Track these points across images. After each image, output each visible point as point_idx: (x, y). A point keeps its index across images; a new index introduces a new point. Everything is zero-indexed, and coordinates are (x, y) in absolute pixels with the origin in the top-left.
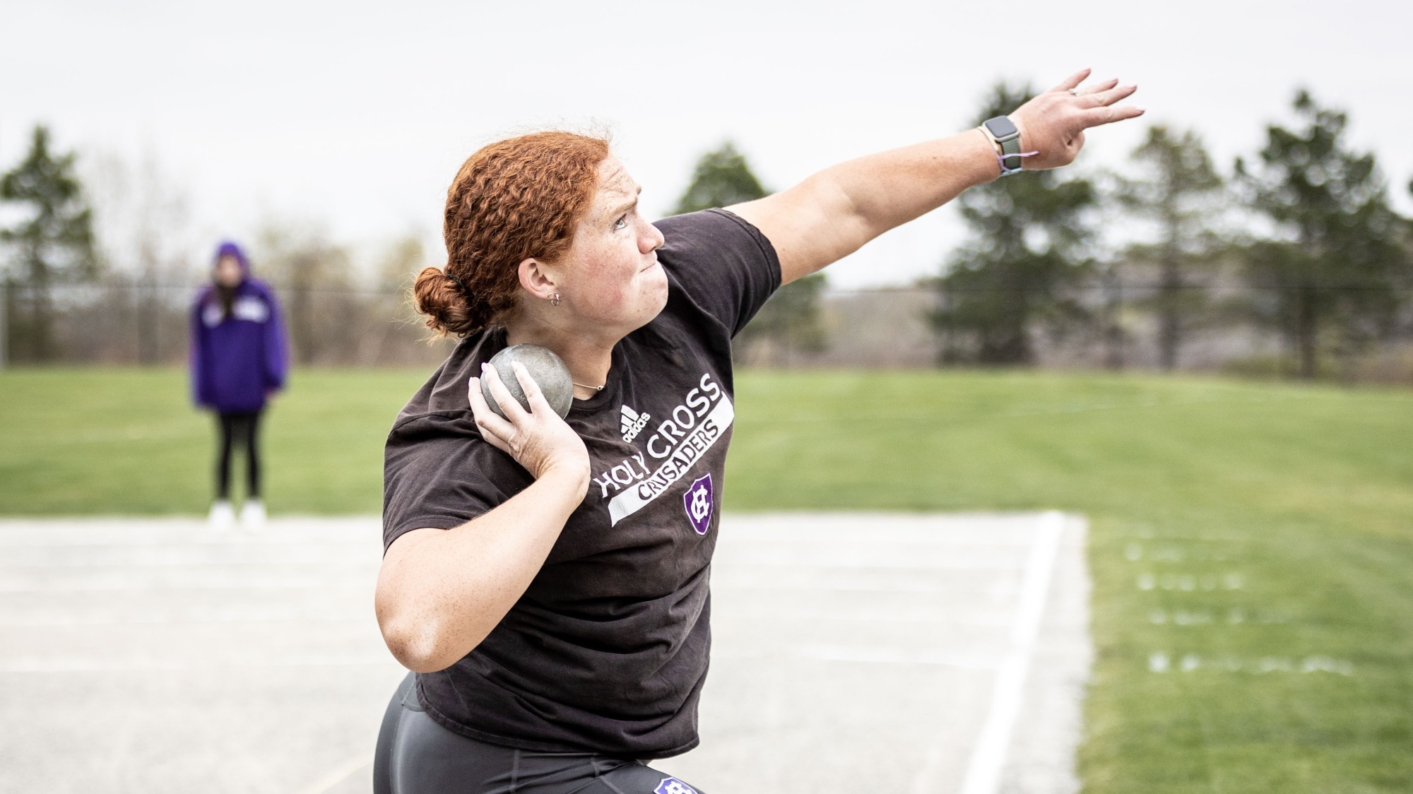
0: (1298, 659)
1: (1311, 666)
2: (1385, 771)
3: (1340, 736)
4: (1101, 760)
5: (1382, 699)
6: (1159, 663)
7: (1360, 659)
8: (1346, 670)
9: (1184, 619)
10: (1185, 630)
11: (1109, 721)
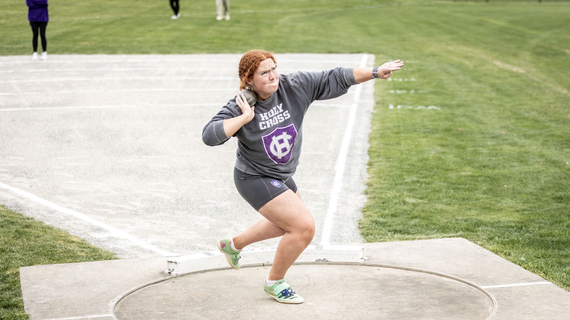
0: (427, 106)
1: (430, 108)
2: (444, 142)
3: (435, 131)
4: (375, 139)
5: (447, 119)
6: (391, 107)
7: (443, 105)
8: (439, 109)
9: (399, 92)
10: (399, 95)
11: (378, 126)
